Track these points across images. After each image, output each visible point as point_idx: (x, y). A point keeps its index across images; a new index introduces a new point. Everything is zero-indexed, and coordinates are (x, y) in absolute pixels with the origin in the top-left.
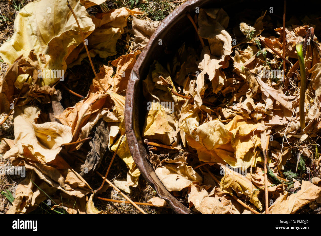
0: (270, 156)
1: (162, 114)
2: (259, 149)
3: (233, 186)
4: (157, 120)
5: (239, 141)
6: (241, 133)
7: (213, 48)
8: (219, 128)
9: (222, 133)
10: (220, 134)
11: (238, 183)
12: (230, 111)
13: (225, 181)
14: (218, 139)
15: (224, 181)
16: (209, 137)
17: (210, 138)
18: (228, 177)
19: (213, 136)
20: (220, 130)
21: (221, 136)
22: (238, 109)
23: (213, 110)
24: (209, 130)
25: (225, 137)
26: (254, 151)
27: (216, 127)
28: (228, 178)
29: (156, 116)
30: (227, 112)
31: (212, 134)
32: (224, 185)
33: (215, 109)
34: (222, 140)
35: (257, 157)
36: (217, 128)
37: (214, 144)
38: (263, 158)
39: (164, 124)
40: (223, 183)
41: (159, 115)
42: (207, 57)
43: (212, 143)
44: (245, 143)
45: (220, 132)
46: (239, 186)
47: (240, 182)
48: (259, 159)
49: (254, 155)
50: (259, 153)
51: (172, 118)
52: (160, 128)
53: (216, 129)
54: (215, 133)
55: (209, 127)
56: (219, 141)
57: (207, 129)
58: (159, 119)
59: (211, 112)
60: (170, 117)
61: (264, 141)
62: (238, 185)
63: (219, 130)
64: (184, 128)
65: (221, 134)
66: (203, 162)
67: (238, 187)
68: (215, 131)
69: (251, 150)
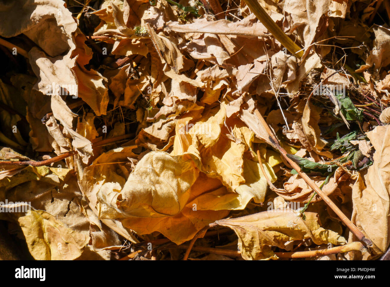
0: (285, 142)
1: (52, 223)
2: (258, 144)
3: (265, 242)
4: (52, 240)
5: (215, 158)
6: (207, 143)
7: (45, 44)
8: (160, 163)
9: (173, 167)
10: (170, 172)
11: (270, 229)
12: (163, 124)
13: (247, 245)
14: (174, 183)
15: (244, 246)
16: (156, 192)
17: (160, 192)
18: (245, 234)
19: (162, 186)
20: (166, 165)
21: (176, 175)
22: (171, 109)
23: (133, 144)
24: (147, 180)
25: (183, 171)
26: (253, 154)
27: (155, 166)
28: (247, 235)
29: (46, 236)
30: (159, 129)
31: (158, 182)
32: (250, 251)
33: (136, 141)
34: (184, 179)
35: (266, 161)
36: (158, 166)
37: (176, 198)
38: (277, 154)
39: (68, 237)
40: (247, 251)
41: (48, 229)
42: (42, 63)
43: (169, 198)
44: (227, 155)
45: (168, 169)
46: (277, 234)
47: (273, 225)
48: (273, 162)
49: (258, 162)
50: (265, 151)
51: (76, 216)
52: (68, 250)
53: (157, 171)
54: (161, 178)
55: (141, 176)
56: (178, 185)
57: (141, 182)
58: (54, 236)
59: (133, 150)
60: (71, 217)
61: (256, 126)
62: (272, 233)
63: (163, 168)
64: (106, 213)
65: (173, 171)
66: (187, 243)
67: (275, 237)
68: (158, 175)
69: (246, 156)
